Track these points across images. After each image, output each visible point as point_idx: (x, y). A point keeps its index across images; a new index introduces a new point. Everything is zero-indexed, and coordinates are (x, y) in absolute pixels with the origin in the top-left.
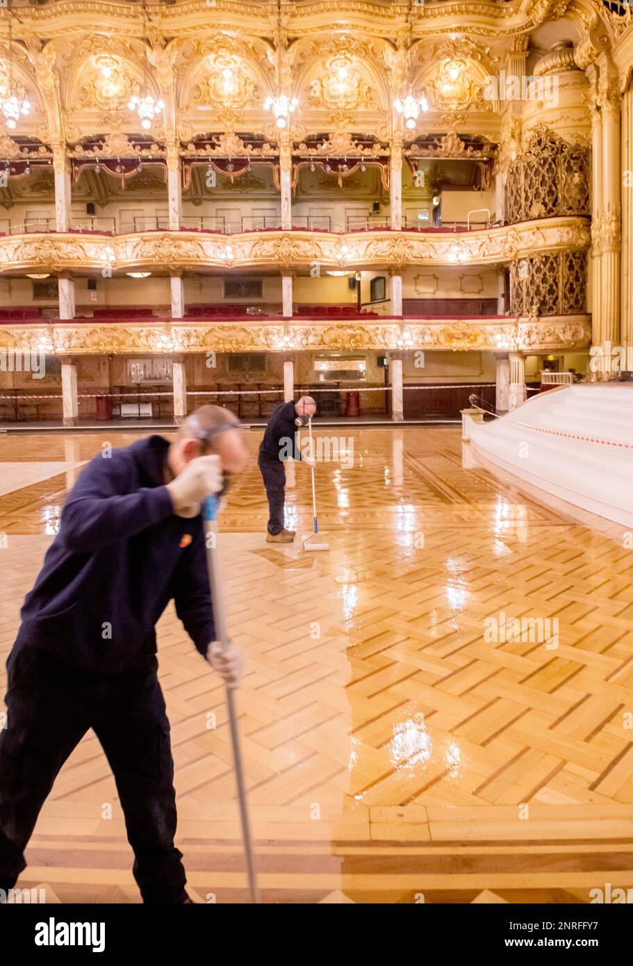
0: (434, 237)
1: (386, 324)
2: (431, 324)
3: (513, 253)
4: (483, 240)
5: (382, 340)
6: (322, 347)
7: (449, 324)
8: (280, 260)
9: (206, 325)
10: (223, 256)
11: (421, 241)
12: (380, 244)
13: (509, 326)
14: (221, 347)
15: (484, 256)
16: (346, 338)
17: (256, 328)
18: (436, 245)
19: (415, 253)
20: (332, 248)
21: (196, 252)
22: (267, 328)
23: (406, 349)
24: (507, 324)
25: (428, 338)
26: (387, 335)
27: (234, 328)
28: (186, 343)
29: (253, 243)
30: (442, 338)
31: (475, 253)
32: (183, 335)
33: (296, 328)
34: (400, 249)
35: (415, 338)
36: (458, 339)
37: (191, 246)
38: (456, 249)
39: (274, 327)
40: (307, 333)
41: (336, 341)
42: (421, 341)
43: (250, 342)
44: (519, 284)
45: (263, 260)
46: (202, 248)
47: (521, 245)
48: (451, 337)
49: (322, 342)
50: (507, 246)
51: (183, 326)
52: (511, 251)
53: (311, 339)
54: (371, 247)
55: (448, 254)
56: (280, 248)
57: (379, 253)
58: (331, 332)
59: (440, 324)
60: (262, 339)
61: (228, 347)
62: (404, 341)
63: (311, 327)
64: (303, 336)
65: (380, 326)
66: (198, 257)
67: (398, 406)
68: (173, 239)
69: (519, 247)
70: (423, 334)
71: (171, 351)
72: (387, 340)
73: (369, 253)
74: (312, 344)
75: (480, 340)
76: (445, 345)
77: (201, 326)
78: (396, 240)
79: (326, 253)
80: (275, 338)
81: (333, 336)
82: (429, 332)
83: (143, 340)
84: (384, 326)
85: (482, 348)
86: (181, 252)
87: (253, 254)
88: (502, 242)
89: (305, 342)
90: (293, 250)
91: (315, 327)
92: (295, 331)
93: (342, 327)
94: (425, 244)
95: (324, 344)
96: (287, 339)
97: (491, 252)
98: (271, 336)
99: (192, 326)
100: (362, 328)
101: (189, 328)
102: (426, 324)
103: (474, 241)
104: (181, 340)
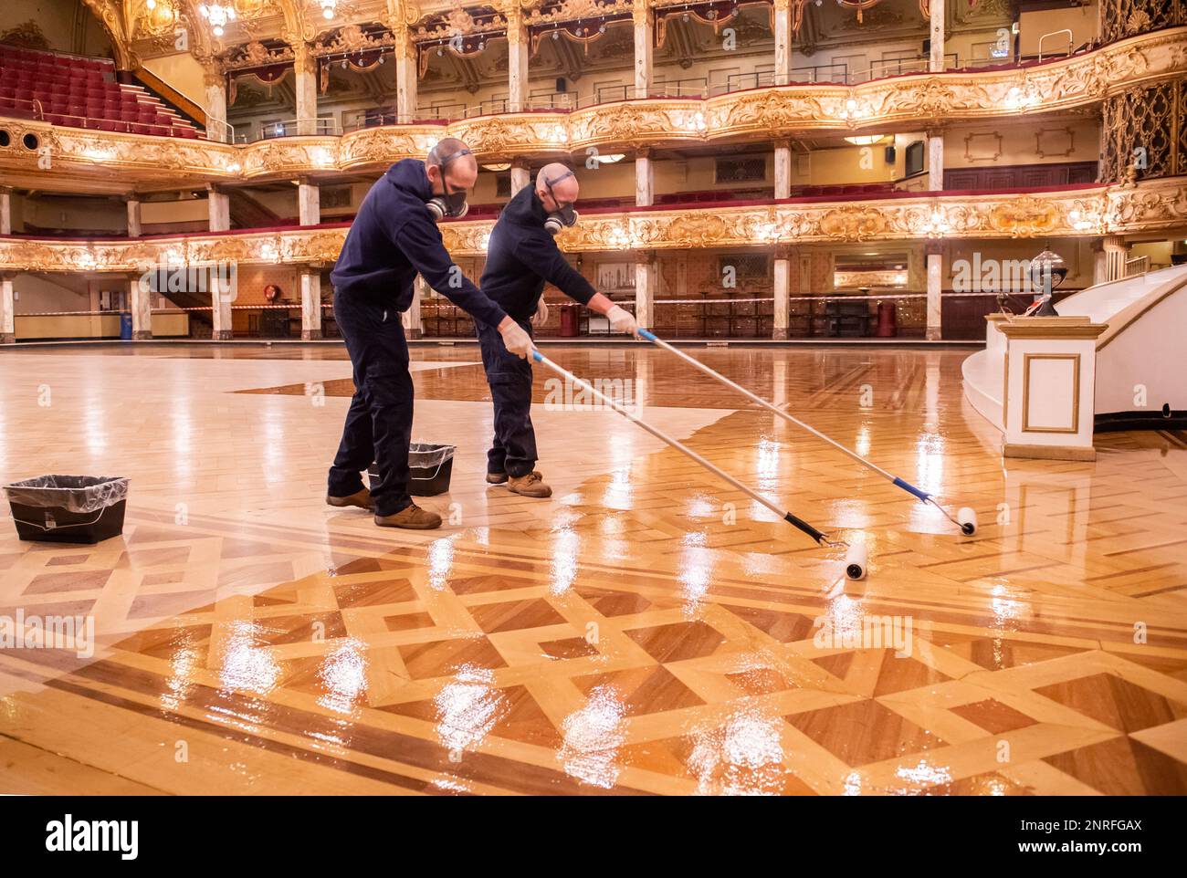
0: (986, 78)
1: (910, 203)
2: (978, 201)
3: (1102, 89)
4: (1061, 75)
5: (904, 225)
6: (818, 238)
7: (1006, 200)
8: (764, 126)
9: (670, 215)
10: (692, 127)
11: (966, 85)
12: (904, 93)
13: (1096, 198)
14: (687, 240)
15: (1060, 98)
16: (853, 225)
17: (733, 216)
18: (989, 89)
19: (955, 102)
20: (838, 105)
21: (660, 124)
22: (746, 214)
23: (940, 237)
24: (1095, 195)
25: (972, 222)
26: (912, 219)
27: (705, 216)
28: (646, 237)
29: (732, 107)
30: (995, 222)
31: (1046, 96)
32: (642, 229)
33: (785, 213)
34: (933, 98)
35: (953, 221)
36: (1019, 220)
37: (655, 117)
38: (1015, 90)
39: (757, 213)
40: (799, 221)
41: (838, 229)
42: (961, 225)
44: (1112, 135)
45: (744, 128)
46: (668, 118)
47: (1113, 76)
48: (1009, 219)
49: (819, 231)
50: (1093, 80)
51: (643, 216)
52: (1097, 86)
53: (805, 227)
54: (891, 99)
55: (1006, 101)
56: (765, 111)
57: (902, 106)
58: (833, 217)
59: (992, 200)
60: (740, 230)
61: (696, 241)
62: (936, 226)
63: (805, 212)
64: (794, 224)
65: (902, 207)
66: (663, 129)
68: (634, 110)
69: (1108, 79)
70: (965, 215)
71: (628, 248)
72: (911, 226)
73: (887, 108)
74: (805, 234)
75: (1054, 221)
76: (998, 230)
77: (664, 215)
78: (928, 86)
79: (829, 111)
80: (756, 228)
81: (834, 223)
82: (974, 213)
83: (596, 236)
84: (907, 207)
85: (1057, 233)
86: (641, 125)
87: (731, 121)
88: (1086, 74)
89: (795, 232)
90: (782, 111)
91: (809, 211)
92: (783, 218)
93: (847, 210)
94: (972, 88)
95: (822, 233)
96: (770, 227)
97: (1070, 91)
98: (751, 226)
99: (653, 216)
100: (875, 211)
101: (650, 219)
102: (970, 201)
103: (1047, 78)
104: (640, 234)
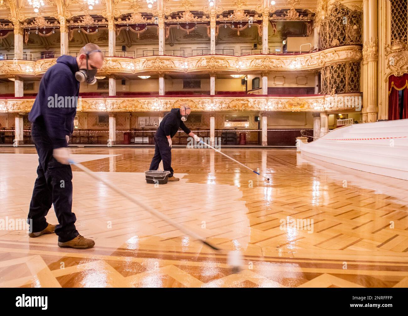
0: (283, 57)
1: (259, 98)
2: (281, 99)
3: (323, 64)
4: (308, 58)
5: (257, 106)
6: (228, 109)
7: (291, 99)
8: (209, 68)
9: (175, 99)
10: (183, 67)
11: (277, 59)
12: (257, 61)
13: (320, 99)
15: (308, 66)
16: (240, 105)
17: (198, 100)
18: (285, 61)
19: (274, 65)
20: (234, 63)
21: (171, 65)
22: (203, 100)
23: (269, 110)
24: (320, 98)
25: (280, 106)
26: (260, 104)
27: (188, 100)
28: (165, 107)
29: (197, 61)
30: (287, 106)
31: (304, 65)
32: (164, 104)
33: (216, 100)
34: (267, 63)
35: (274, 105)
36: (295, 106)
37: (169, 63)
38: (294, 62)
39: (206, 99)
40: (221, 103)
41: (235, 106)
42: (276, 107)
43: (195, 107)
44: (326, 79)
45: (202, 69)
46: (174, 63)
47: (327, 60)
48: (291, 105)
49: (229, 107)
50: (320, 61)
51: (164, 99)
52: (322, 63)
53: (224, 105)
54: (253, 62)
55: (290, 65)
56: (210, 63)
57: (257, 65)
58: (233, 102)
59: (286, 99)
60: (200, 105)
62: (268, 107)
63: (223, 100)
64: (220, 104)
65: (257, 100)
66: (172, 67)
67: (264, 138)
68: (161, 59)
69: (326, 60)
70: (277, 103)
71: (158, 111)
72: (260, 106)
73: (252, 65)
74: (224, 108)
75: (306, 106)
76: (288, 109)
77: (172, 99)
78: (265, 59)
79: (231, 65)
80: (206, 105)
81: (234, 104)
82: (280, 102)
83: (146, 106)
84: (258, 100)
85: (307, 110)
86: (164, 65)
87: (197, 66)
88: (317, 59)
89: (220, 107)
90: (216, 64)
91: (225, 100)
92: (216, 102)
93: (238, 100)
94: (279, 60)
95: (230, 108)
96: (212, 105)
97: (312, 64)
98: (204, 104)
99: (168, 99)
100: (248, 101)
101: (167, 100)
102: (279, 99)
103: (303, 59)
104: (163, 106)
